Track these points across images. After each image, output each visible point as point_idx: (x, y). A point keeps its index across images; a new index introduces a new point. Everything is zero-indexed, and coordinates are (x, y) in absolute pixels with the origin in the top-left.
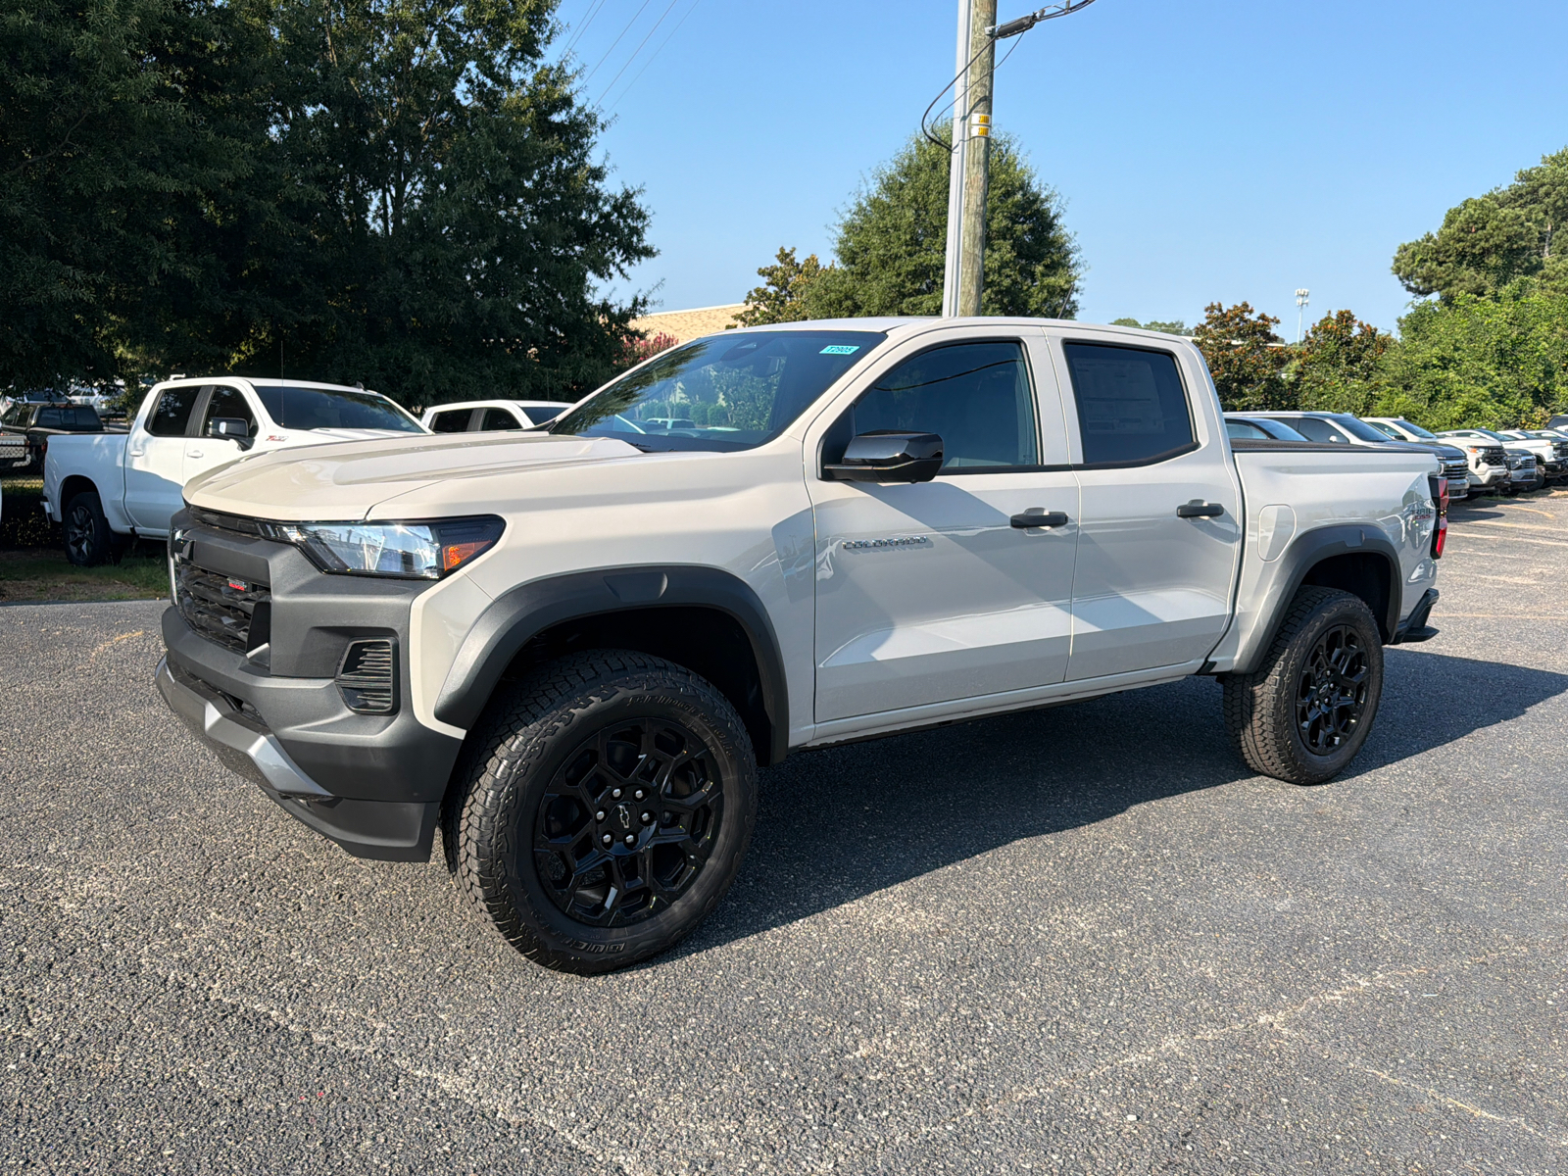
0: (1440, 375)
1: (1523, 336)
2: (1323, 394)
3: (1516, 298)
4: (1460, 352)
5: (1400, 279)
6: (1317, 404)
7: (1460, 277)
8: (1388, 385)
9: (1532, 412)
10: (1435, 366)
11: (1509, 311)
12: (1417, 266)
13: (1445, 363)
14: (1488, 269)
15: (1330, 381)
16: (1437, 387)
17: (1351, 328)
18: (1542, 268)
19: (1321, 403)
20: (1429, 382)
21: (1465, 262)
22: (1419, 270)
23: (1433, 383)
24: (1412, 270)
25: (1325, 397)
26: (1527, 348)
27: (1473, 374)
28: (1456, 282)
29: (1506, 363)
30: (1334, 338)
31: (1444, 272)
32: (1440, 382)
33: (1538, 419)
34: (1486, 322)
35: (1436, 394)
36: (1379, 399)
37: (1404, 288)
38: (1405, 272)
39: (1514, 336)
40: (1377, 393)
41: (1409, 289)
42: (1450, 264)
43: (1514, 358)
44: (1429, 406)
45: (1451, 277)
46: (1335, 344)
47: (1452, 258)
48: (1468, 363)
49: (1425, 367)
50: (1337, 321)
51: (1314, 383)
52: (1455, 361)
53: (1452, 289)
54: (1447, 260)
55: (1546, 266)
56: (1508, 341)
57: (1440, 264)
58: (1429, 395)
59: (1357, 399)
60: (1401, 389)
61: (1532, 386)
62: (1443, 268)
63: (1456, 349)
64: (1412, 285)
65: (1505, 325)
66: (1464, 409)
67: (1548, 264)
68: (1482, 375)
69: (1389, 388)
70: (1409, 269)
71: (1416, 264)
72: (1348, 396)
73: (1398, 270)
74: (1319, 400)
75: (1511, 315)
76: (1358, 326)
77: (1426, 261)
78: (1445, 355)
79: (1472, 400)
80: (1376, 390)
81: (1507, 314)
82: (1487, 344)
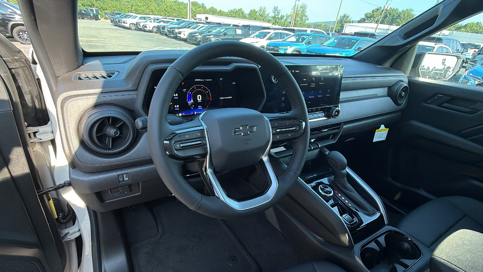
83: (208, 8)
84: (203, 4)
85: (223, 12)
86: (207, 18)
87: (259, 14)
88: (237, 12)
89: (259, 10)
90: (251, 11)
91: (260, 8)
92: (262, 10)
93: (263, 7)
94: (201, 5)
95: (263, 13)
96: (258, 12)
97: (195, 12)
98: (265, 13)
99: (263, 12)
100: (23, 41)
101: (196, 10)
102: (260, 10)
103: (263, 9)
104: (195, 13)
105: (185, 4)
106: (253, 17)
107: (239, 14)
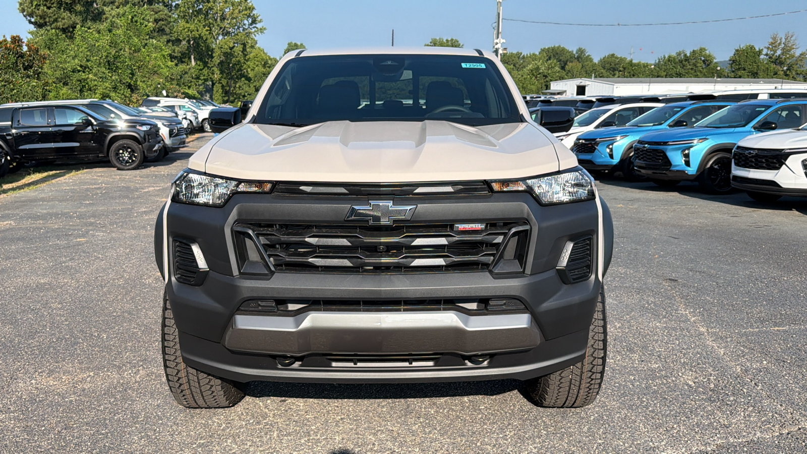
0: (83, 76)
1: (117, 53)
2: (14, 90)
3: (110, 31)
4: (90, 62)
5: (24, 16)
6: (11, 96)
7: (62, 17)
8: (54, 82)
9: (131, 97)
10: (79, 71)
11: (108, 38)
12: (35, 8)
13: (84, 68)
14: (76, 13)
15: (16, 81)
16: (83, 84)
17: (22, 46)
18: (104, 14)
19: (13, 95)
20: (78, 81)
21: (62, 8)
22: (37, 12)
23: (80, 81)
24: (32, 10)
25: (15, 91)
26: (121, 60)
27: (100, 76)
28: (60, 20)
29: (112, 69)
30: (13, 53)
31: (52, 13)
32: (85, 80)
33: (135, 101)
34: (97, 45)
35: (83, 88)
36: (49, 91)
37: (27, 22)
38: (28, 12)
39: (113, 53)
40: (48, 88)
41: (30, 22)
42: (54, 8)
43: (115, 66)
44: (80, 95)
45: (56, 16)
46: (14, 57)
47: (55, 5)
48: (95, 69)
49: (73, 72)
50: (12, 42)
51: (5, 82)
52: (89, 68)
53: (58, 24)
54: (52, 6)
55: (106, 13)
56: (111, 56)
57: (49, 8)
58: (79, 88)
59: (37, 92)
60: (62, 85)
61: (127, 82)
62: (50, 11)
63: (88, 61)
64: (33, 20)
65: (108, 47)
66: (101, 96)
67: (107, 11)
68: (104, 76)
69: (54, 85)
70: (30, 10)
71: (34, 7)
72: (31, 90)
73: (23, 11)
74: (12, 93)
75: (109, 41)
76: (26, 45)
77: (40, 5)
78: (82, 64)
79: (104, 91)
80: (47, 86)
81: (107, 40)
82: (101, 58)
83: (596, 60)
84: (581, 51)
85: (638, 65)
86: (581, 90)
87: (770, 58)
88: (686, 60)
89: (767, 45)
90: (737, 50)
91: (771, 40)
92: (780, 44)
93: (782, 36)
94: (575, 52)
95: (783, 54)
96: (765, 51)
97: (546, 76)
98: (792, 52)
99: (783, 49)
100: (122, 165)
101: (550, 71)
102: (773, 45)
103: (783, 40)
104: (547, 79)
105: (524, 57)
106: (744, 70)
107: (695, 65)
